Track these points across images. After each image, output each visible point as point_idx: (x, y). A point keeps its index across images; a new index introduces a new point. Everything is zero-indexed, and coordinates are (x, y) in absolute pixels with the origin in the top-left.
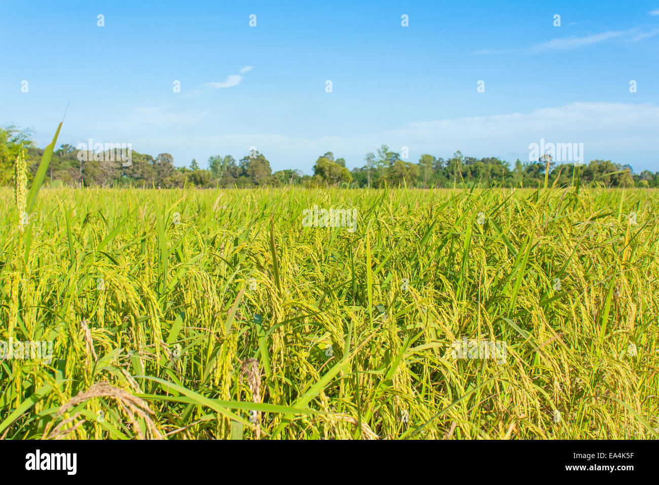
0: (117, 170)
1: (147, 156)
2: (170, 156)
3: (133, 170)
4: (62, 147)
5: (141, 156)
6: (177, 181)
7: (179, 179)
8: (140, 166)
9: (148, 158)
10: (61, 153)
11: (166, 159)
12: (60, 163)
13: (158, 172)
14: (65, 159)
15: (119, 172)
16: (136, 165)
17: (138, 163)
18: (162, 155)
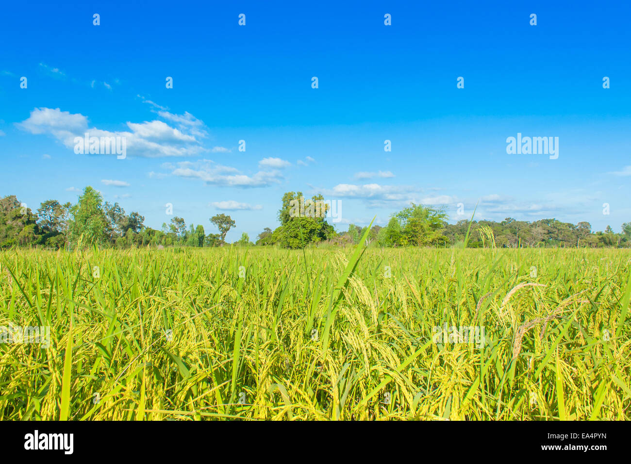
0: (544, 235)
1: (568, 224)
2: (589, 224)
3: (557, 234)
4: (506, 219)
5: (564, 224)
6: (590, 242)
7: (591, 240)
8: (563, 231)
9: (570, 225)
10: (504, 224)
11: (585, 226)
12: (502, 230)
13: (577, 236)
14: (506, 228)
15: (546, 236)
16: (560, 231)
17: (561, 229)
18: (581, 223)
